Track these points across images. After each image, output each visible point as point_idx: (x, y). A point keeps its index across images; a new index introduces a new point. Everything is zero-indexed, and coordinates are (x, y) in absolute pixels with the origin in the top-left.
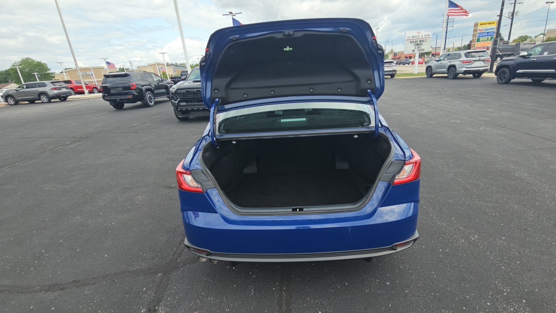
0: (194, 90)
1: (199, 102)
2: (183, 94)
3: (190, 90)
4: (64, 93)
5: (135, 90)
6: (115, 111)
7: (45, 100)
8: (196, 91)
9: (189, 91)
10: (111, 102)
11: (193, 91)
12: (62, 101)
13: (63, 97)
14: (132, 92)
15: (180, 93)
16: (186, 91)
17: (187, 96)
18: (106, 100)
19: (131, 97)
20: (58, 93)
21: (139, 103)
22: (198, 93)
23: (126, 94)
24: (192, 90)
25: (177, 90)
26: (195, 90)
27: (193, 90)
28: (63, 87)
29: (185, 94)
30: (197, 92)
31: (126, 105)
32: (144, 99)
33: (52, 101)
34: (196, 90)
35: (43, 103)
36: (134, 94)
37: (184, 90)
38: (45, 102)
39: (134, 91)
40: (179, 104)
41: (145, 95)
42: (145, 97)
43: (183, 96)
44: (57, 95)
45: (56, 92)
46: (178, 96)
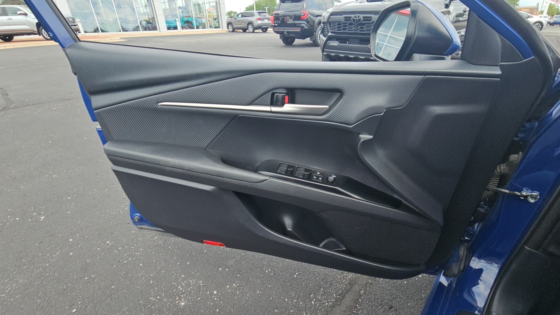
0: (359, 17)
1: (362, 44)
2: (338, 24)
3: (353, 16)
4: (265, 24)
5: (305, 20)
6: (284, 46)
7: (251, 30)
8: (362, 19)
9: (350, 17)
10: (281, 35)
11: (358, 19)
12: (264, 32)
13: (264, 28)
14: (301, 24)
15: (333, 22)
16: (345, 17)
17: (344, 29)
18: (275, 32)
19: (298, 30)
20: (260, 24)
21: (308, 40)
22: (364, 24)
23: (294, 25)
24: (355, 17)
25: (332, 14)
26: (361, 16)
27: (357, 15)
28: (266, 18)
29: (341, 24)
30: (364, 20)
31: (297, 41)
32: (313, 34)
33: (256, 31)
34: (364, 17)
35: (249, 32)
36: (303, 27)
37: (342, 15)
38: (251, 32)
39: (304, 22)
40: (328, 43)
41: (317, 29)
42: (316, 32)
43: (338, 27)
44: (260, 25)
45: (260, 22)
46: (330, 27)
